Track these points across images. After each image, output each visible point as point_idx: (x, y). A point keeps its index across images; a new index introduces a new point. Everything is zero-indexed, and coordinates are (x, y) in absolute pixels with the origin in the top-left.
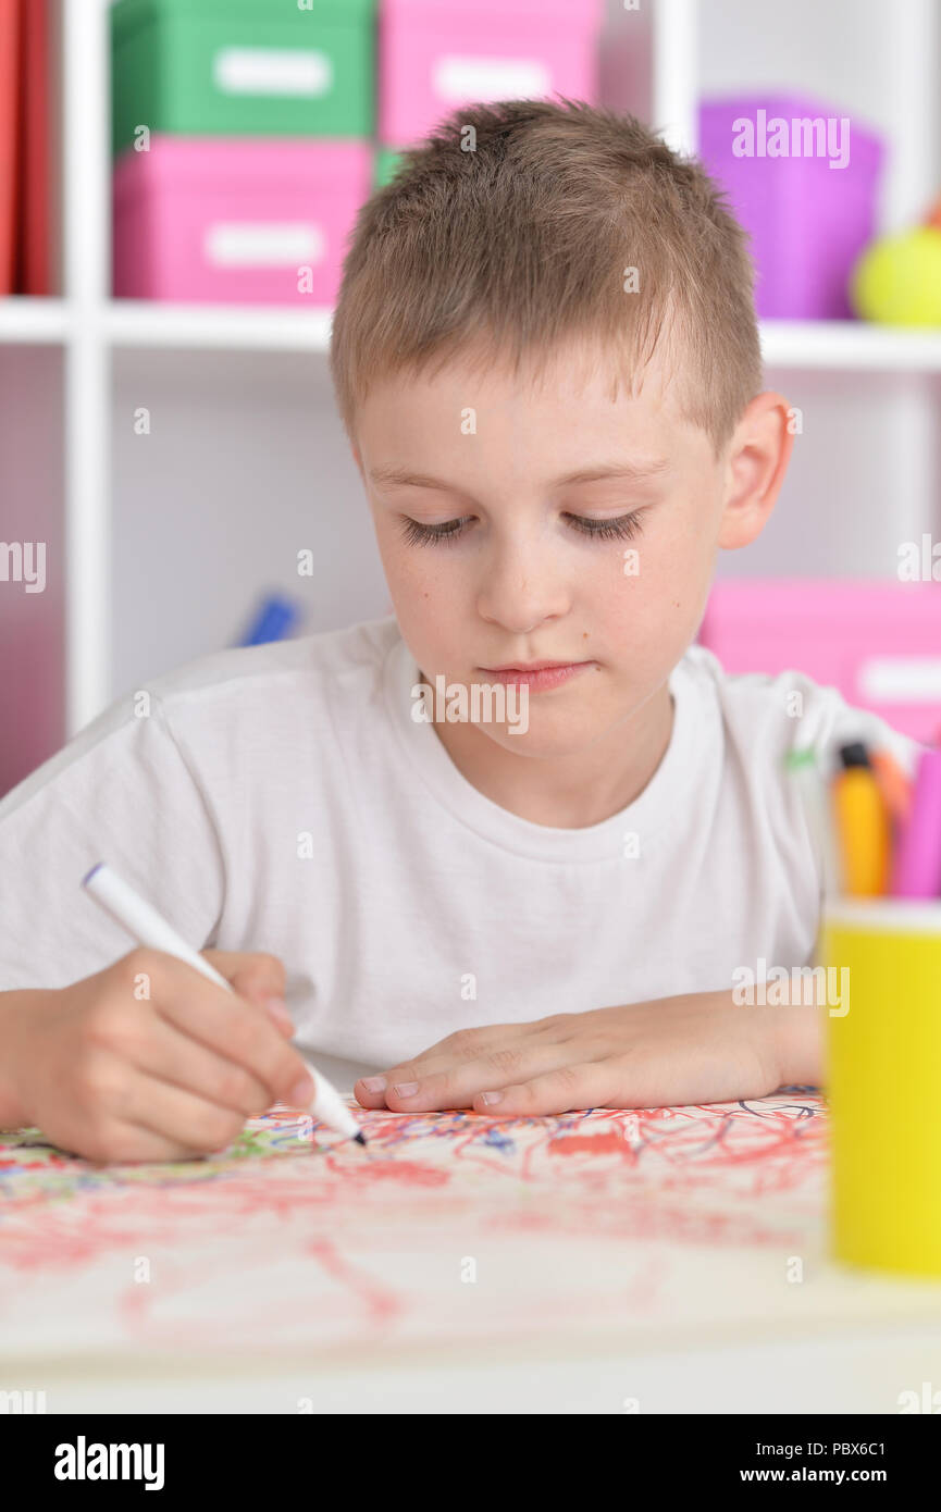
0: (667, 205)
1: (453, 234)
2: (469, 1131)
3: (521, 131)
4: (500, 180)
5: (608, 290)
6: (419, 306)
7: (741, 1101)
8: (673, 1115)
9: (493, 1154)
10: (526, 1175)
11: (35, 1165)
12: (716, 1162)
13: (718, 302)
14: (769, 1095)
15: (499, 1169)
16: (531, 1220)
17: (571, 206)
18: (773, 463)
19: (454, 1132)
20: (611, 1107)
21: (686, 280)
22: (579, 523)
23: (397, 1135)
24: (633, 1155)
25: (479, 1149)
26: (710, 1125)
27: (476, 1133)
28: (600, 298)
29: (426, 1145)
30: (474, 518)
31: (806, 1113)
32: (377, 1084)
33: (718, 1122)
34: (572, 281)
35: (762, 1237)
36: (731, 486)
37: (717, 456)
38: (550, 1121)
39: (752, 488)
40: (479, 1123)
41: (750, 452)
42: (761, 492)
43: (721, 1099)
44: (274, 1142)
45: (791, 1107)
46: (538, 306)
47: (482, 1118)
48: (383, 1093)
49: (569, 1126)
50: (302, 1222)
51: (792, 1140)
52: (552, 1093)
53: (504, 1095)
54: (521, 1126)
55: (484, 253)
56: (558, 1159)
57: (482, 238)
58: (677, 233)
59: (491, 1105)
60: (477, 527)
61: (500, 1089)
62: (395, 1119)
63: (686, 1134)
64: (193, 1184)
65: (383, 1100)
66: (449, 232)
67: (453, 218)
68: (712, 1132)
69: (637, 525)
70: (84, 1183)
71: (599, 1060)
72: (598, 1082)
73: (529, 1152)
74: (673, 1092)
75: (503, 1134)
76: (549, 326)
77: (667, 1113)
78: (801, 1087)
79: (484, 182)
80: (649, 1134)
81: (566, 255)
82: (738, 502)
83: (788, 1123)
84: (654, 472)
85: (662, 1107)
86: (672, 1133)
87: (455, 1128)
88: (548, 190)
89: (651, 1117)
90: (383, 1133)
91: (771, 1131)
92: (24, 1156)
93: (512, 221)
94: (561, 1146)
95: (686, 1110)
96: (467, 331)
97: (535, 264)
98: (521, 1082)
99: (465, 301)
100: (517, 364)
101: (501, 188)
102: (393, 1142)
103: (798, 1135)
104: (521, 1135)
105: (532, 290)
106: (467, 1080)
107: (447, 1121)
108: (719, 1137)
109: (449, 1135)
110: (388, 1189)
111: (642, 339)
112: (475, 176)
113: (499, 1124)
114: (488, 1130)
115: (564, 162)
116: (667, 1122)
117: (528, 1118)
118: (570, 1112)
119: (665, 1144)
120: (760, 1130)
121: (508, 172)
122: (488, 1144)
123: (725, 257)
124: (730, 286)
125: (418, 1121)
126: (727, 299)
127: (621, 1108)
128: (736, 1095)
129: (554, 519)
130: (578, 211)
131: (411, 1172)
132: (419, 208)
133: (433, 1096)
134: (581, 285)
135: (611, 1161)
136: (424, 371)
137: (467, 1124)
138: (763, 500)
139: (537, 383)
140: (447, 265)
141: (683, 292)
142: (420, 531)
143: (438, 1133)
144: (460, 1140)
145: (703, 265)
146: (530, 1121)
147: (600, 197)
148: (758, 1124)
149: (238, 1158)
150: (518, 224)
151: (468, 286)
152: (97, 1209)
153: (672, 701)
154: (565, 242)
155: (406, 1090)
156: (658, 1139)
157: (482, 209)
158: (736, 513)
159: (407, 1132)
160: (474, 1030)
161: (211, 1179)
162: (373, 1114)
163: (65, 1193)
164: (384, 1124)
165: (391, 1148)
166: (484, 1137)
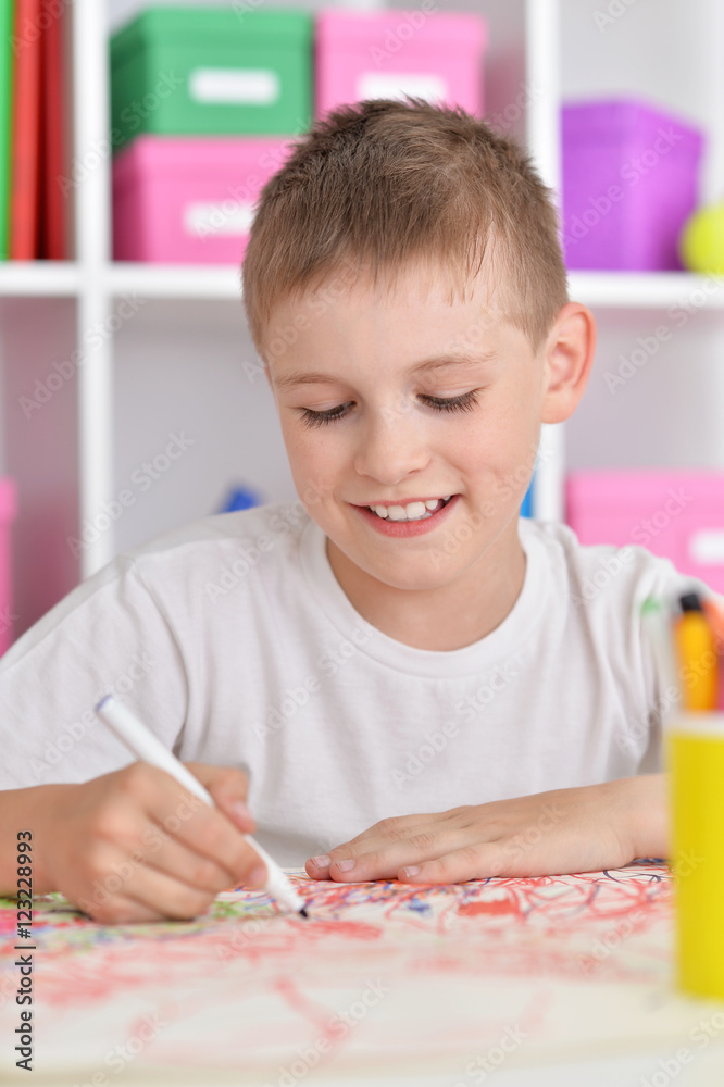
0: (487, 165)
1: (324, 189)
2: (396, 898)
3: (376, 118)
4: (359, 150)
5: (442, 222)
6: (301, 242)
7: (605, 871)
8: (553, 882)
9: (415, 915)
10: (441, 930)
11: (63, 925)
12: (588, 918)
13: (529, 235)
14: (625, 866)
15: (420, 926)
16: (446, 964)
17: (411, 164)
18: (582, 358)
19: (384, 900)
20: (505, 876)
21: (502, 215)
22: (432, 401)
23: (339, 901)
24: (523, 916)
25: (403, 913)
26: (581, 890)
27: (402, 900)
28: (436, 228)
29: (362, 909)
30: (353, 403)
31: (655, 879)
32: (323, 862)
33: (588, 887)
34: (414, 218)
35: (624, 975)
36: (549, 377)
37: (535, 352)
38: (458, 889)
39: (567, 377)
40: (403, 891)
41: (562, 348)
42: (574, 380)
43: (589, 869)
44: (247, 908)
45: (643, 875)
46: (389, 235)
47: (406, 887)
48: (328, 868)
49: (474, 893)
50: (269, 967)
51: (646, 903)
52: (458, 867)
53: (422, 868)
54: (435, 894)
55: (348, 199)
56: (465, 920)
57: (346, 189)
58: (495, 185)
59: (411, 877)
60: (355, 409)
61: (419, 864)
62: (339, 889)
63: (563, 900)
64: (185, 937)
65: (328, 873)
66: (321, 188)
67: (324, 179)
68: (583, 898)
69: (475, 401)
70: (101, 938)
71: (495, 840)
72: (494, 857)
73: (443, 915)
74: (552, 864)
75: (422, 901)
76: (399, 249)
77: (548, 881)
78: (651, 859)
79: (347, 152)
80: (534, 900)
81: (409, 198)
82: (555, 388)
83: (641, 887)
84: (484, 361)
85: (544, 876)
86: (552, 899)
87: (386, 896)
88: (395, 154)
89: (536, 884)
90: (330, 901)
91: (629, 896)
92: (54, 919)
93: (368, 177)
94: (469, 910)
95: (563, 878)
96: (336, 257)
97: (386, 204)
98: (434, 858)
99: (334, 235)
100: (376, 277)
101: (360, 156)
102: (337, 907)
103: (650, 900)
104: (437, 901)
105: (384, 224)
106: (393, 857)
107: (379, 889)
108: (589, 902)
109: (380, 903)
110: (335, 941)
111: (471, 260)
112: (341, 150)
113: (418, 892)
114: (411, 897)
115: (407, 134)
116: (549, 890)
117: (442, 886)
118: (473, 880)
119: (548, 908)
120: (620, 895)
121: (364, 145)
122: (411, 908)
123: (533, 202)
124: (538, 223)
125: (357, 890)
126: (536, 233)
127: (512, 878)
128: (600, 867)
129: (413, 398)
130: (417, 167)
131: (353, 928)
132: (300, 175)
133: (367, 869)
134: (421, 219)
135: (506, 920)
136: (306, 291)
137: (395, 893)
138: (576, 386)
139: (391, 293)
140: (320, 212)
141: (501, 225)
142: (314, 416)
143: (372, 900)
144: (389, 905)
145: (516, 206)
146: (443, 890)
147: (435, 158)
148: (619, 890)
149: (220, 919)
150: (372, 178)
151: (336, 225)
152: (111, 958)
153: (525, 556)
154: (408, 188)
155: (346, 865)
156: (542, 904)
157: (346, 170)
158: (554, 396)
159: (349, 900)
160: (397, 818)
161: (197, 934)
162: (322, 884)
163: (86, 946)
164: (331, 893)
165: (337, 912)
166: (407, 904)
